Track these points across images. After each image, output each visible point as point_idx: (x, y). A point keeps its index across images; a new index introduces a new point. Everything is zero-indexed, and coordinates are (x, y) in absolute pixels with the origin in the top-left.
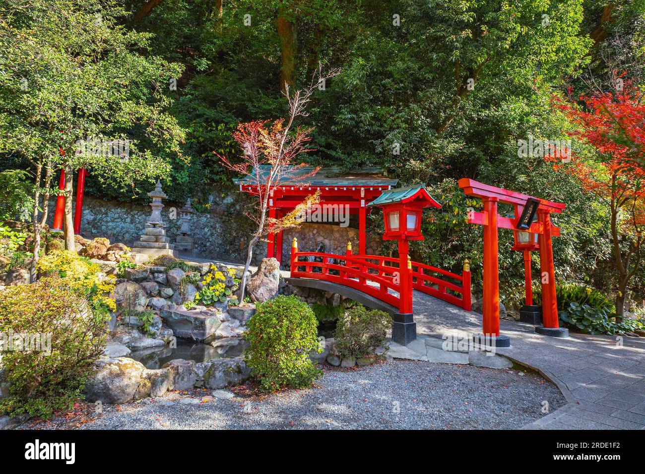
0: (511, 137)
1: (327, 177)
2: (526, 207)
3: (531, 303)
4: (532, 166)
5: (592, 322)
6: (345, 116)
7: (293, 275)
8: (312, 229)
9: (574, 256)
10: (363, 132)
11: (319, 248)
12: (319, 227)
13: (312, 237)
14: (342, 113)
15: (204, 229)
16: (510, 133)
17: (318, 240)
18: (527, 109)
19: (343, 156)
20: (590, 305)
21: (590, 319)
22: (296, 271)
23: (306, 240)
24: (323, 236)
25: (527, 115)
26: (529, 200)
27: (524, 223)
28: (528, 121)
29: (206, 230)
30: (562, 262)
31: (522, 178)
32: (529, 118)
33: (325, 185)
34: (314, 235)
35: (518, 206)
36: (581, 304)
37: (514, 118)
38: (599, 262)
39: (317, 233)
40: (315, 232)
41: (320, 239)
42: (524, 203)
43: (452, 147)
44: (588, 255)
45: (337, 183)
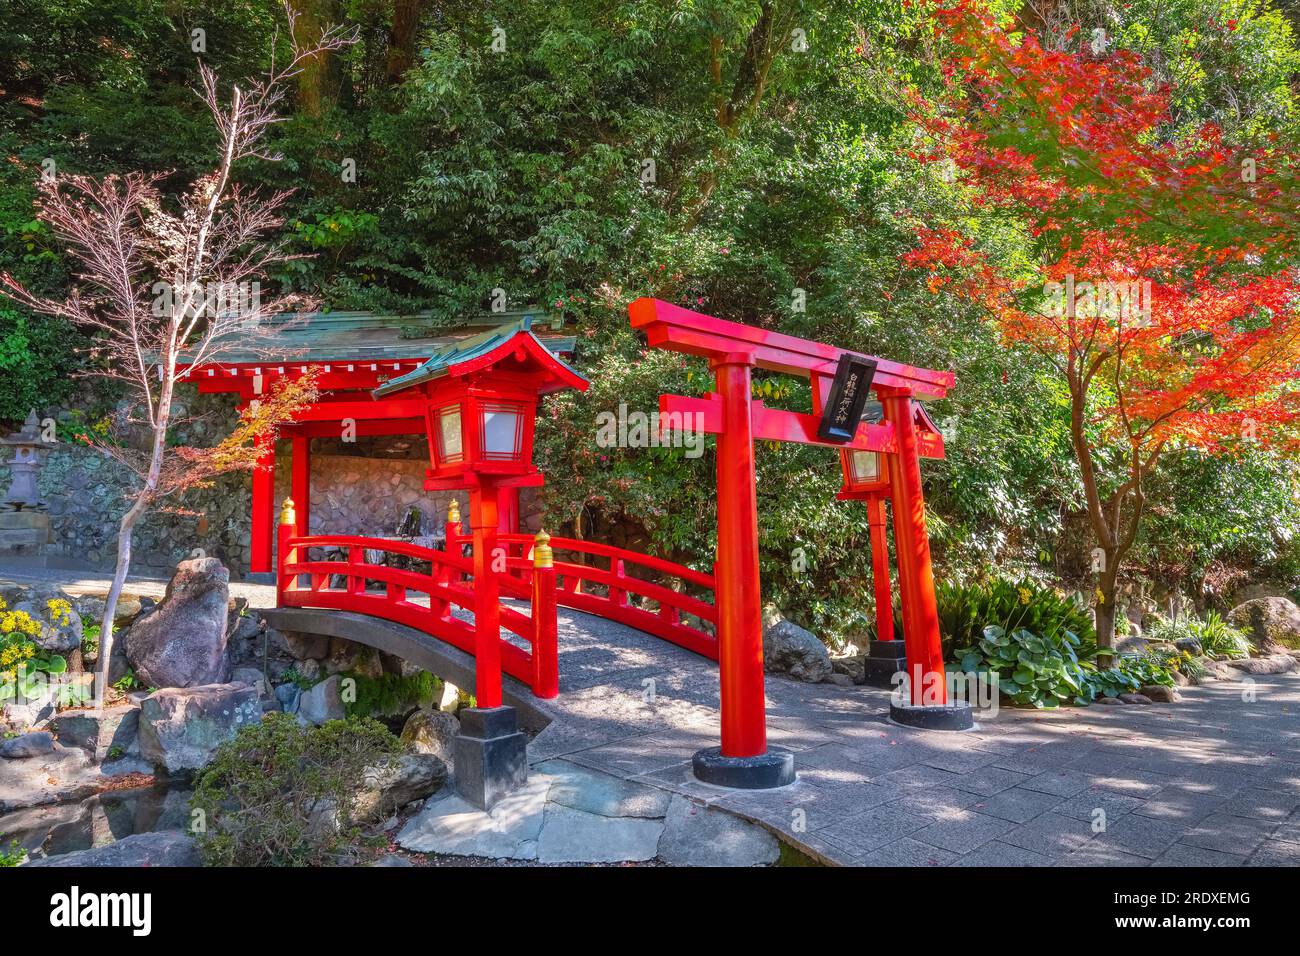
0: (841, 220)
1: (406, 338)
2: (839, 379)
3: (892, 632)
4: (891, 289)
5: (1037, 675)
6: (436, 181)
7: (282, 599)
8: (388, 474)
9: (1009, 505)
10: (493, 223)
11: (404, 521)
12: (406, 469)
13: (388, 493)
14: (428, 174)
15: (93, 488)
16: (841, 210)
17: (405, 500)
18: (880, 156)
19: (439, 283)
20: (1033, 630)
21: (1032, 667)
22: (293, 587)
23: (372, 503)
24: (418, 491)
25: (879, 167)
26: (844, 362)
27: (839, 426)
28: (881, 183)
29: (101, 491)
30: (986, 521)
31: (870, 319)
32: (882, 174)
33: (391, 357)
34: (393, 488)
35: (820, 378)
36: (1010, 628)
37: (850, 177)
38: (1069, 518)
39: (401, 482)
40: (396, 480)
41: (409, 498)
42: (832, 368)
43: (705, 249)
44: (1045, 502)
45: (420, 351)
